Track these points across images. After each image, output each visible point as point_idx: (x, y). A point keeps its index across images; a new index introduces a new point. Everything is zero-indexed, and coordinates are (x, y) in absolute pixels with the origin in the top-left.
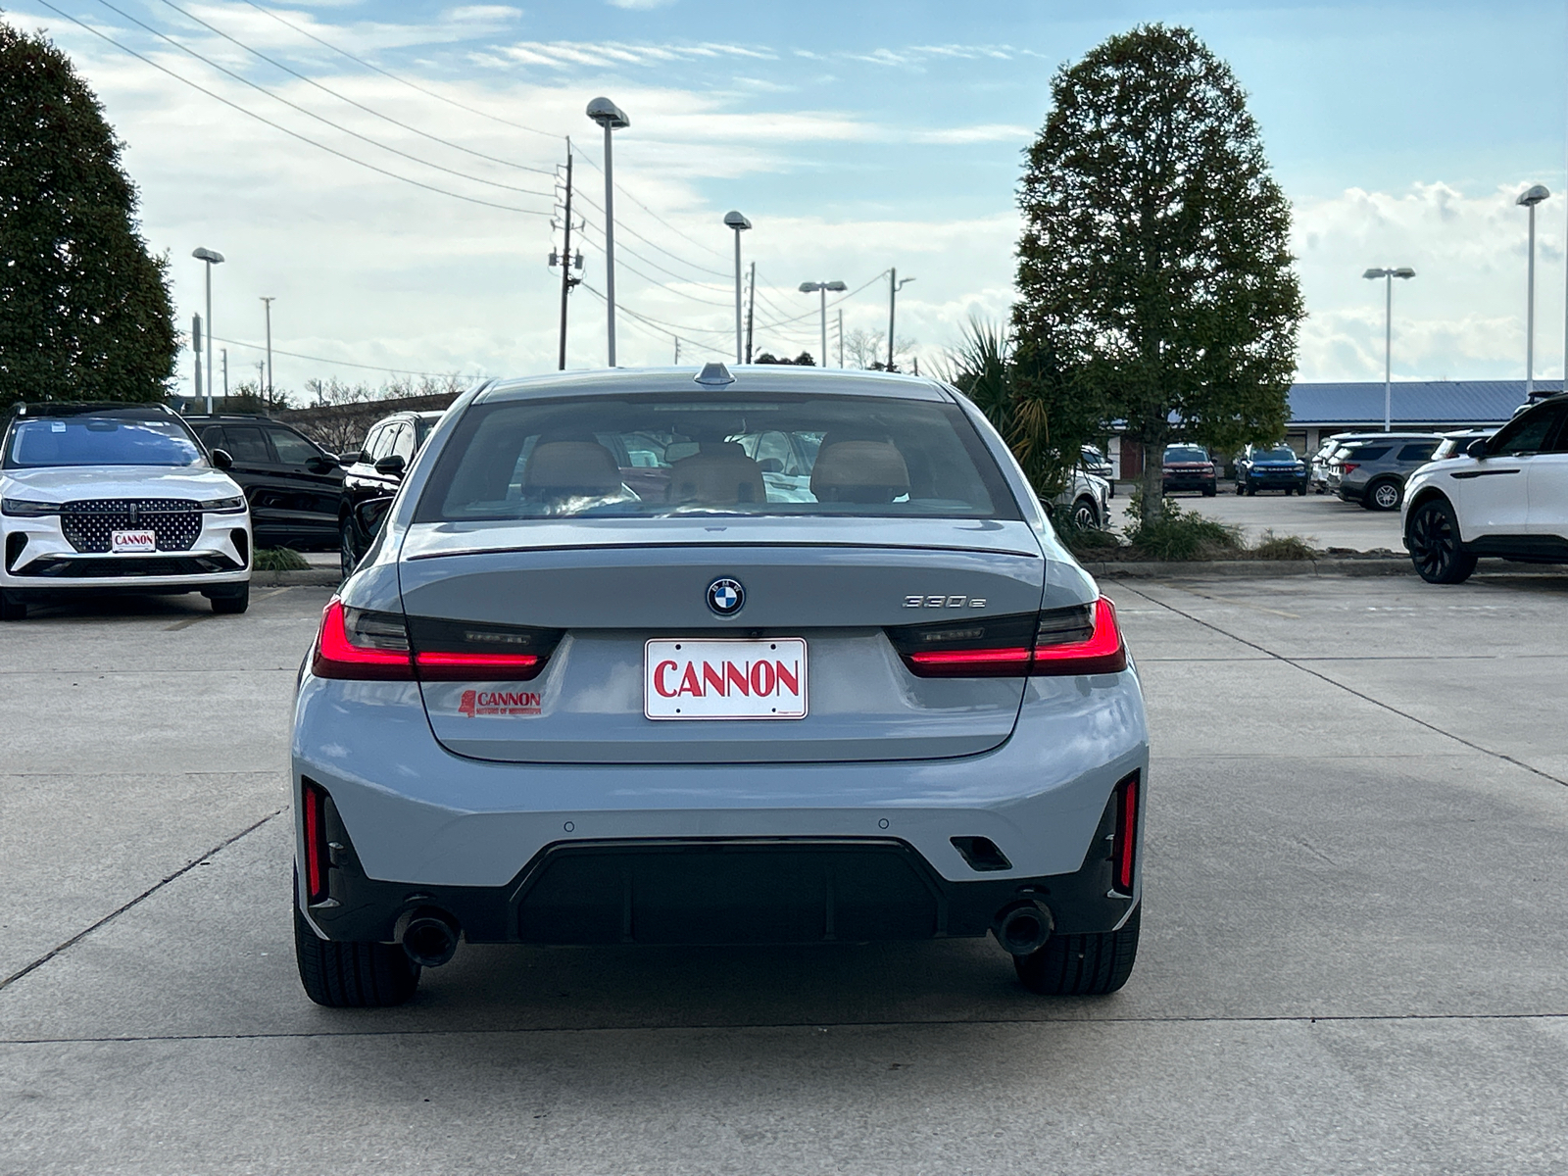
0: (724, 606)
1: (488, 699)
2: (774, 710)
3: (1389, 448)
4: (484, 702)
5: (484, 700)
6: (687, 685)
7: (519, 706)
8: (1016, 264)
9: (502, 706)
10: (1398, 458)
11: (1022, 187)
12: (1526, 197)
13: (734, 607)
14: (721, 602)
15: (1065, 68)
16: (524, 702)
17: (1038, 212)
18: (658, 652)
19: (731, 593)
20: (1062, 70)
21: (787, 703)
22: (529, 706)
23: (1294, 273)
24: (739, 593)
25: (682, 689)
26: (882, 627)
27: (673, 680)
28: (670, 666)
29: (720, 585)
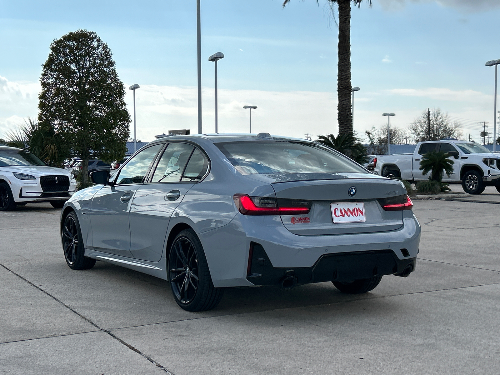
0: (352, 194)
1: (298, 219)
2: (359, 220)
3: (94, 162)
4: (297, 220)
5: (297, 219)
6: (341, 214)
7: (305, 221)
8: (38, 101)
9: (301, 221)
10: (97, 165)
11: (41, 76)
12: (133, 87)
13: (354, 194)
14: (352, 193)
15: (55, 41)
16: (306, 220)
17: (44, 85)
18: (334, 206)
19: (354, 191)
20: (54, 41)
21: (361, 218)
22: (307, 221)
23: (126, 108)
24: (355, 191)
25: (340, 215)
26: (377, 199)
27: (338, 213)
28: (337, 210)
29: (352, 189)
